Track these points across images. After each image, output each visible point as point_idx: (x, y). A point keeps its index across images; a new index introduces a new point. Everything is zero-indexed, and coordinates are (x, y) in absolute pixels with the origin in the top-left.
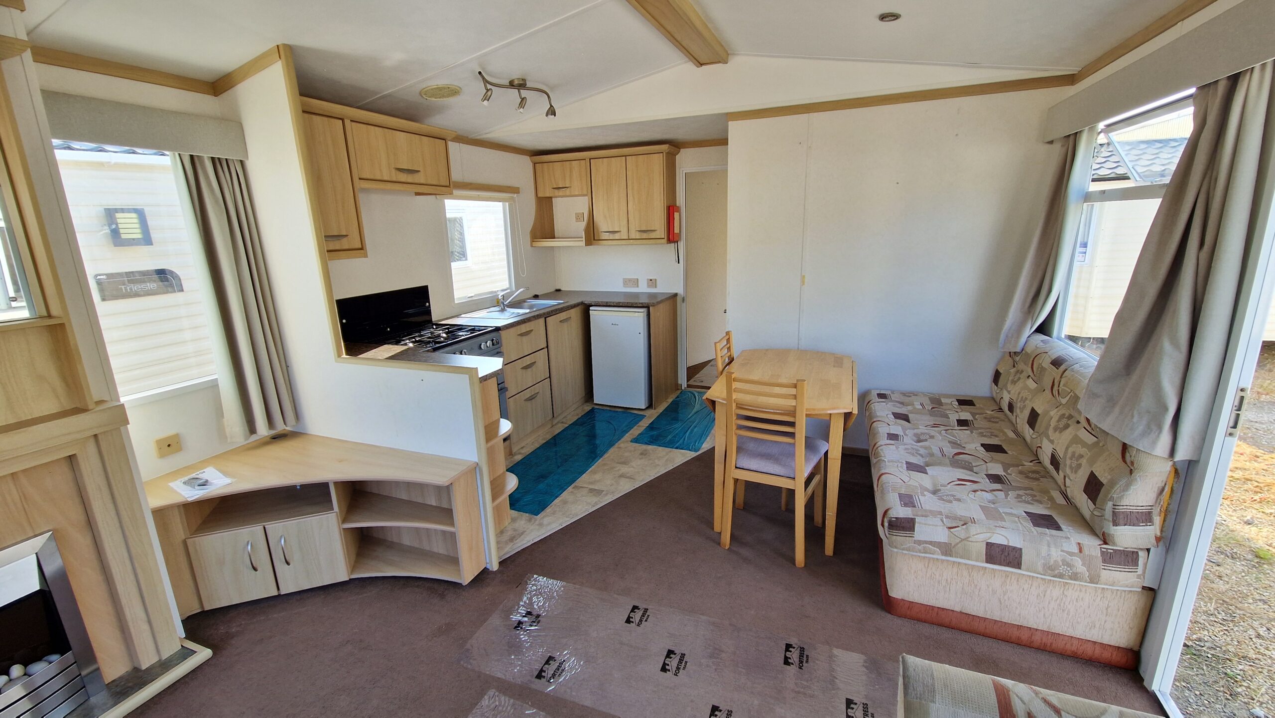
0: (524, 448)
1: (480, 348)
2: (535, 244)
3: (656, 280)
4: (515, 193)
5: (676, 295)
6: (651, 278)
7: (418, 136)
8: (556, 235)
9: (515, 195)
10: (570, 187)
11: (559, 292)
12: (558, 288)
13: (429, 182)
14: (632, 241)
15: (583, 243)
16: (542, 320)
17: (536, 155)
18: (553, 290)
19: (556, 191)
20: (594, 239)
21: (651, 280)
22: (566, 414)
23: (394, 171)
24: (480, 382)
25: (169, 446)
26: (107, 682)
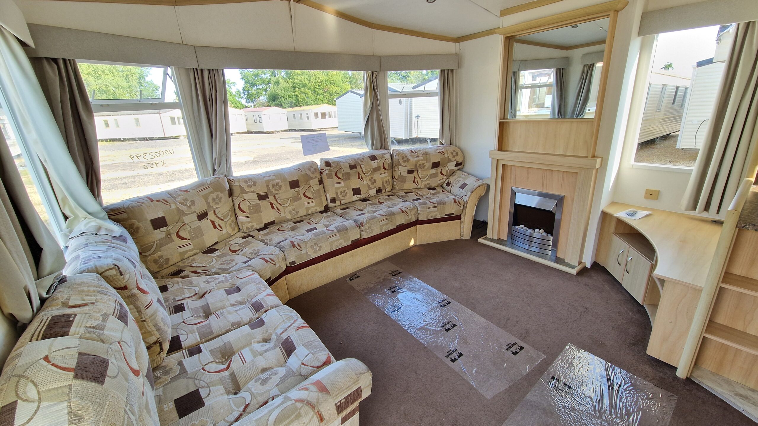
24: (736, 227)
25: (651, 194)
26: (557, 256)
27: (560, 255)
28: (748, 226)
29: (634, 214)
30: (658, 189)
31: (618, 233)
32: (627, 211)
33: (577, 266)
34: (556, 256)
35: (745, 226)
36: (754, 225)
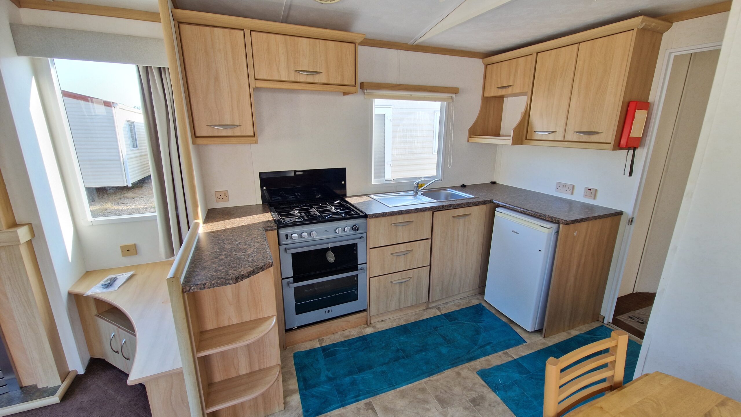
0: (383, 322)
1: (336, 232)
2: (471, 140)
3: (596, 190)
4: (453, 93)
5: (620, 213)
6: (590, 187)
7: (323, 41)
8: (501, 133)
9: (454, 95)
10: (514, 85)
11: (494, 185)
12: (494, 180)
13: (331, 82)
14: (566, 143)
15: (510, 142)
16: (429, 214)
17: (487, 57)
18: (489, 181)
19: (500, 90)
20: (526, 139)
21: (590, 190)
22: (449, 300)
23: (293, 73)
24: (183, 292)
25: (128, 250)
26: (24, 385)
27: (27, 382)
28: (192, 288)
29: (111, 283)
30: (133, 243)
31: (100, 315)
32: (103, 282)
33: (61, 385)
34: (22, 388)
35: (190, 288)
36: (197, 285)
